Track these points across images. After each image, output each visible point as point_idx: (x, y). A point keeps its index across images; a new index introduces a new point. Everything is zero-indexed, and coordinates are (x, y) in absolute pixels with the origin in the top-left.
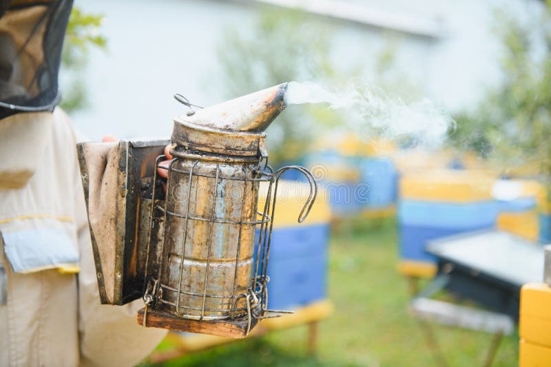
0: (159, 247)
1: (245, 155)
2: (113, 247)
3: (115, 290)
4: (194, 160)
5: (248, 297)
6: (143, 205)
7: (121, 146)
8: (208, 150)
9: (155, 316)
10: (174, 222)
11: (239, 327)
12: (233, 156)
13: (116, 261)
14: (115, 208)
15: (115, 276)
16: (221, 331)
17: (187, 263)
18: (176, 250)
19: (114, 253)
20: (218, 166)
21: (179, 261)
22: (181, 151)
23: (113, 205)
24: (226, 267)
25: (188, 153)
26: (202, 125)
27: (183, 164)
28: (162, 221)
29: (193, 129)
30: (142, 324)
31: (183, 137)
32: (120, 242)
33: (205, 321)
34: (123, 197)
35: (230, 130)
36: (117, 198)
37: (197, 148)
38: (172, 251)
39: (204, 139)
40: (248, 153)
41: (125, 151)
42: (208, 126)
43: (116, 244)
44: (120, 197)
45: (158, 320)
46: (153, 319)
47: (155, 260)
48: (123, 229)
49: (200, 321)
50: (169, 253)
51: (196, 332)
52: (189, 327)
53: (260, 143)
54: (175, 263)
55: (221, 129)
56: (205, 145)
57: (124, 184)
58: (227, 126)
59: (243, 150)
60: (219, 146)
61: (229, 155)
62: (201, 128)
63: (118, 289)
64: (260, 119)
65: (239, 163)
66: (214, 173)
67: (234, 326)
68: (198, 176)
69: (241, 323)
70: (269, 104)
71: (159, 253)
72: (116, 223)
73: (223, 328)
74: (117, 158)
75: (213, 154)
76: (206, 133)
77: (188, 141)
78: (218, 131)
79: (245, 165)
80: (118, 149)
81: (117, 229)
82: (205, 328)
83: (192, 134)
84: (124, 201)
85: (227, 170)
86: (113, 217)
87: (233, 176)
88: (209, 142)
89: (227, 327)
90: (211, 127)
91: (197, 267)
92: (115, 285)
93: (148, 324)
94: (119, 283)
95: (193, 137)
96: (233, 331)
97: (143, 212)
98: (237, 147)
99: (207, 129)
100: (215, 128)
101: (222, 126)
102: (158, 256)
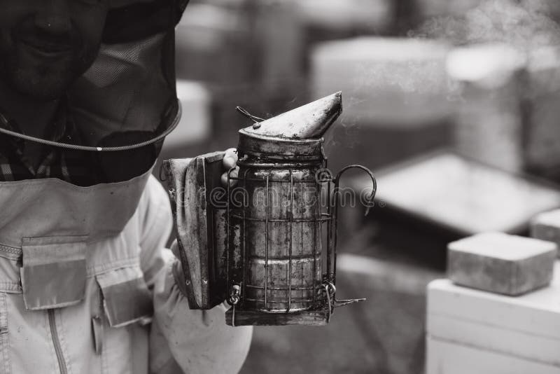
0: (236, 253)
1: (311, 159)
2: (197, 256)
3: (202, 296)
4: (266, 168)
5: (327, 287)
6: (217, 216)
7: (198, 163)
8: (280, 158)
9: (242, 315)
10: (251, 227)
11: (322, 314)
12: (302, 162)
13: (201, 269)
14: (196, 219)
15: (202, 282)
16: (306, 320)
17: (269, 262)
18: (256, 253)
19: (199, 261)
20: (290, 171)
21: (262, 262)
22: (253, 162)
23: (195, 217)
24: (303, 262)
25: (260, 163)
26: (272, 136)
27: (256, 174)
28: (237, 229)
29: (265, 141)
30: (231, 324)
31: (255, 148)
32: (203, 252)
33: (290, 313)
34: (203, 209)
35: (298, 138)
36: (197, 209)
37: (270, 157)
38: (252, 254)
39: (275, 149)
40: (314, 157)
41: (202, 167)
42: (277, 136)
43: (200, 253)
44: (200, 210)
45: (246, 318)
46: (241, 318)
47: (234, 266)
48: (205, 238)
49: (287, 314)
50: (250, 256)
51: (282, 325)
52: (276, 321)
53: (322, 148)
54: (256, 265)
55: (290, 138)
56: (277, 154)
58: (295, 135)
59: (310, 155)
60: (290, 154)
61: (298, 161)
62: (272, 139)
63: (205, 295)
64: (318, 128)
65: (307, 167)
66: (287, 178)
67: (317, 315)
69: (322, 311)
70: (329, 112)
71: (237, 257)
72: (199, 233)
73: (308, 318)
74: (195, 174)
75: (284, 161)
76: (277, 143)
77: (260, 152)
78: (289, 140)
79: (312, 169)
80: (195, 166)
81: (200, 239)
82: (291, 320)
83: (263, 146)
84: (205, 214)
85: (298, 174)
86: (196, 228)
87: (303, 179)
88: (281, 151)
89: (312, 316)
90: (281, 138)
91: (278, 265)
92: (202, 291)
93: (237, 324)
94: (205, 289)
95: (265, 148)
96: (317, 318)
97: (217, 223)
98: (305, 153)
99: (277, 139)
100: (285, 138)
101: (291, 135)
102: (236, 261)
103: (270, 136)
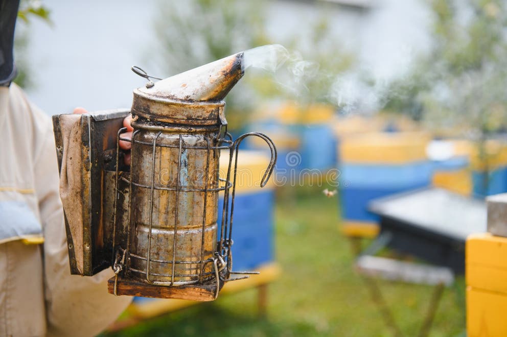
0: (125, 218)
1: (206, 124)
2: (80, 220)
3: (84, 262)
4: (156, 131)
5: (216, 261)
6: (107, 177)
7: (83, 121)
8: (170, 121)
9: (126, 284)
10: (139, 192)
11: (209, 290)
12: (195, 126)
13: (83, 233)
14: (80, 181)
15: (84, 248)
16: (191, 295)
17: (154, 231)
18: (142, 220)
19: (81, 225)
20: (180, 136)
21: (147, 230)
22: (143, 123)
23: (78, 178)
24: (192, 234)
25: (150, 125)
27: (146, 136)
28: (127, 192)
29: (154, 101)
30: (112, 293)
31: (144, 109)
32: (86, 215)
33: (175, 287)
34: (88, 170)
35: (191, 101)
36: (81, 171)
37: (159, 120)
38: (139, 221)
39: (165, 111)
40: (209, 122)
41: (88, 126)
42: (168, 97)
43: (83, 216)
44: (84, 171)
45: (129, 288)
46: (123, 287)
47: (122, 230)
48: (89, 201)
49: (171, 287)
50: (137, 222)
51: (166, 298)
52: (160, 293)
53: (220, 112)
54: (142, 232)
55: (182, 100)
56: (167, 117)
57: (88, 158)
58: (187, 97)
59: (204, 119)
60: (179, 117)
61: (190, 125)
62: (161, 99)
63: (87, 260)
64: (218, 89)
65: (201, 132)
66: (177, 143)
67: (203, 290)
68: (161, 147)
69: (210, 286)
70: (227, 74)
71: (126, 222)
72: (82, 196)
73: (193, 293)
74: (80, 132)
75: (175, 125)
76: (167, 104)
77: (149, 113)
78: (180, 102)
79: (206, 134)
80: (80, 123)
81: (83, 203)
82: (175, 294)
83: (153, 107)
84: (89, 175)
85: (190, 139)
86: (79, 190)
87: (196, 145)
88: (171, 113)
89: (197, 292)
90: (172, 99)
91: (164, 235)
92: (84, 257)
93: (119, 293)
94: (87, 255)
95: (154, 109)
96: (203, 294)
97: (107, 184)
98: (198, 117)
99: (168, 100)
100: (176, 99)
101: (182, 97)
102: (125, 226)
103: (161, 97)
